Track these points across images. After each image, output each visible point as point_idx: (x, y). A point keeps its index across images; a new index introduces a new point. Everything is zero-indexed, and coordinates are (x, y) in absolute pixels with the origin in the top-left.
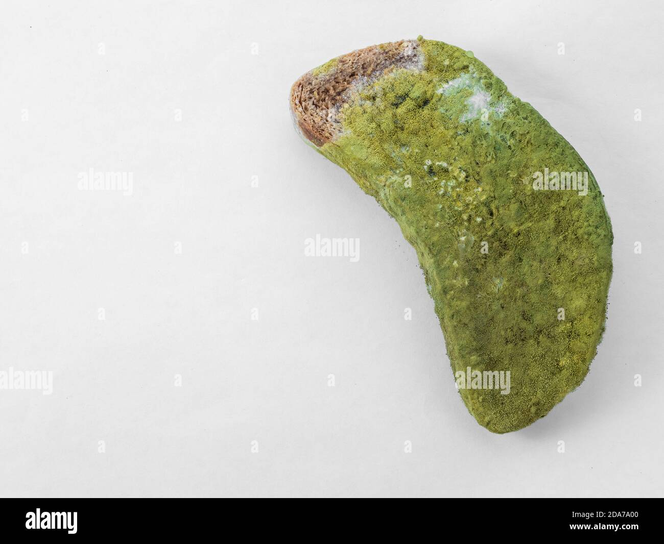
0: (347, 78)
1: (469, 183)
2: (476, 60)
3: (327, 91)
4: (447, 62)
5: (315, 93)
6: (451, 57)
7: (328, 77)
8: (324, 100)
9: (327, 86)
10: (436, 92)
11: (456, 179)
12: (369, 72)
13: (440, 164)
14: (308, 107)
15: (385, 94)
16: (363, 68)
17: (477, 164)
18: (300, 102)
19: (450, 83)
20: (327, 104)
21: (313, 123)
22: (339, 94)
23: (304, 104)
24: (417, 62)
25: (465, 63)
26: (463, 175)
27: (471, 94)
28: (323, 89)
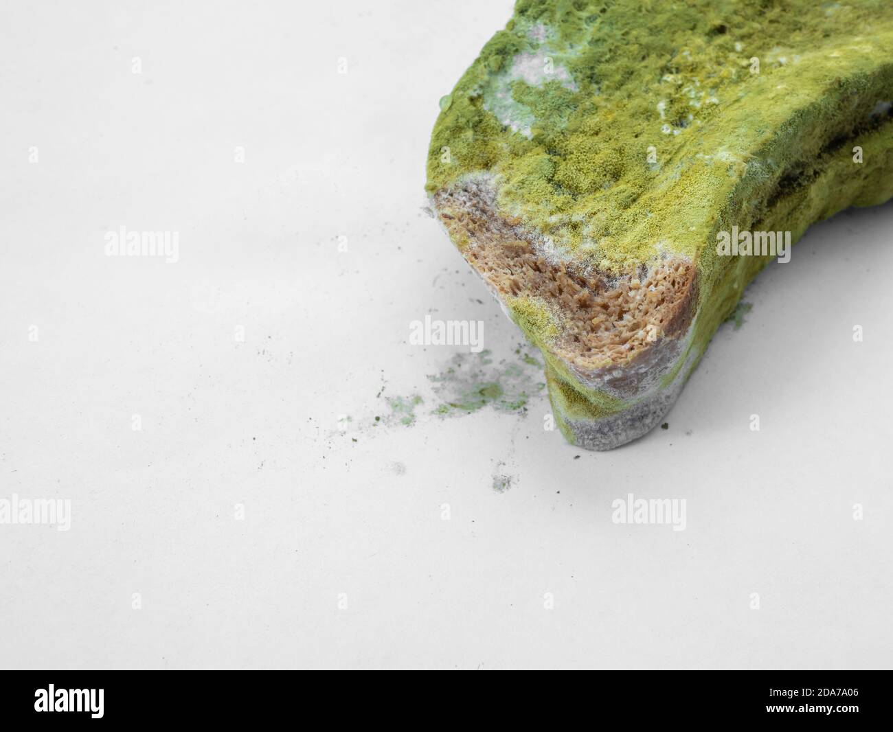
0: (548, 275)
1: (682, 68)
2: (457, 89)
3: (584, 305)
4: (469, 134)
5: (595, 321)
6: (457, 130)
7: (556, 307)
8: (605, 307)
9: (574, 306)
10: (530, 139)
11: (680, 86)
12: (523, 244)
13: (662, 113)
14: (630, 324)
15: (560, 210)
16: (518, 256)
17: (644, 58)
18: (624, 342)
19: (506, 122)
20: (610, 298)
21: (665, 304)
22: (583, 283)
23: (626, 334)
24: (478, 185)
25: (466, 102)
26: (669, 78)
27: (522, 83)
28: (582, 314)
